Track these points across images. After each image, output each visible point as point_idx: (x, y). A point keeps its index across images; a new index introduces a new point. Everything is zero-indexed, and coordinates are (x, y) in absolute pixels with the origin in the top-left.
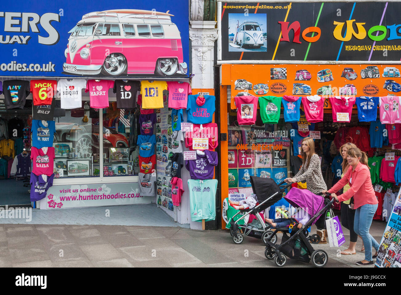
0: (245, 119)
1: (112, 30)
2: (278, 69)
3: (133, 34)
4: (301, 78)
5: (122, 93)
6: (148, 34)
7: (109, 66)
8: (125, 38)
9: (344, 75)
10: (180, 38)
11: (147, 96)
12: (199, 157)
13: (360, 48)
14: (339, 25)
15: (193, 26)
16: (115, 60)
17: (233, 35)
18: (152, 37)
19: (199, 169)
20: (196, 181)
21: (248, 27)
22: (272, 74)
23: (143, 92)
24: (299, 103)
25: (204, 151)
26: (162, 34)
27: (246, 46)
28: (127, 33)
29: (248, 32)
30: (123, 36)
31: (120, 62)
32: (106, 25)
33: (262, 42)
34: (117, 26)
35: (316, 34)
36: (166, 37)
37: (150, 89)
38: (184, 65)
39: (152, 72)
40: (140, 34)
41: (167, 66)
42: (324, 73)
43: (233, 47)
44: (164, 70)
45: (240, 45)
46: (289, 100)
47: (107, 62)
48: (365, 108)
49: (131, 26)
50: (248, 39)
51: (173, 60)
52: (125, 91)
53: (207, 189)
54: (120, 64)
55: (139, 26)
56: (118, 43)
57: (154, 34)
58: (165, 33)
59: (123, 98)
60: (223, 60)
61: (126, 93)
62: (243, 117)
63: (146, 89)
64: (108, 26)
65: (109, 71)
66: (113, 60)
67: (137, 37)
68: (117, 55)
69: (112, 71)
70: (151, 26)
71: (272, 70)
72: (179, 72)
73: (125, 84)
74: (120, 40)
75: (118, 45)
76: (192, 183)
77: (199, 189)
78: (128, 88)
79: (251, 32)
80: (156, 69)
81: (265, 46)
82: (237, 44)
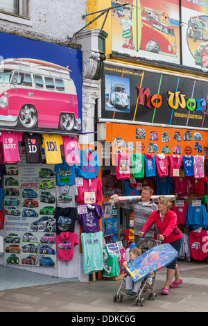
0: (123, 175)
1: (25, 80)
2: (140, 130)
3: (42, 86)
4: (153, 138)
5: (30, 146)
6: (53, 87)
7: (24, 118)
8: (35, 89)
9: (175, 138)
10: (76, 94)
11: (49, 150)
12: (89, 210)
13: (182, 115)
14: (172, 95)
15: (84, 84)
16: (28, 111)
17: (108, 95)
18: (55, 91)
19: (89, 223)
20: (88, 234)
21: (118, 89)
22: (137, 134)
23: (46, 146)
24: (154, 160)
25: (92, 205)
26: (63, 88)
27: (117, 107)
28: (37, 84)
29: (117, 93)
30: (34, 87)
31: (32, 114)
32: (21, 74)
33: (126, 104)
34: (29, 75)
35: (159, 101)
36: (66, 91)
37: (51, 143)
38: (79, 121)
39: (56, 126)
40: (47, 87)
41: (67, 120)
42: (165, 135)
43: (109, 106)
44: (65, 125)
45: (113, 105)
46: (149, 157)
47: (22, 113)
48: (187, 165)
49: (40, 78)
50: (118, 100)
51: (71, 115)
52: (31, 144)
53: (96, 241)
54: (32, 116)
55: (46, 78)
56: (30, 93)
57: (57, 88)
58: (65, 88)
59: (30, 152)
60: (102, 117)
61: (33, 146)
62: (121, 172)
63: (47, 143)
64: (22, 75)
65: (23, 122)
66: (27, 112)
67: (44, 89)
68: (30, 106)
69: (27, 123)
70: (56, 80)
71: (137, 130)
72: (75, 128)
73: (31, 137)
74: (31, 91)
75: (30, 96)
76: (85, 236)
77: (90, 242)
78: (34, 141)
79: (120, 94)
80: (59, 124)
81: (129, 108)
82: (111, 104)
